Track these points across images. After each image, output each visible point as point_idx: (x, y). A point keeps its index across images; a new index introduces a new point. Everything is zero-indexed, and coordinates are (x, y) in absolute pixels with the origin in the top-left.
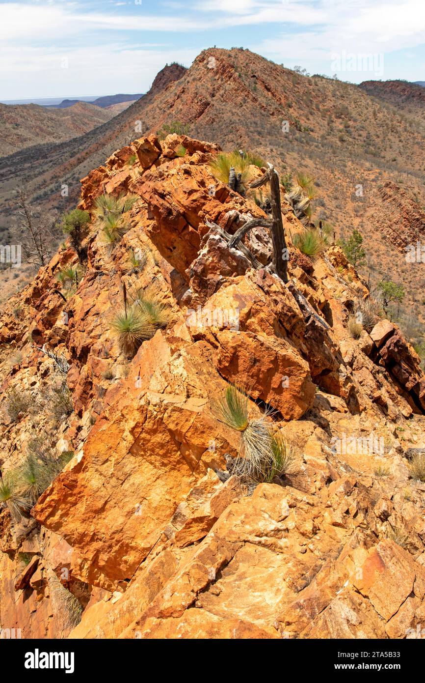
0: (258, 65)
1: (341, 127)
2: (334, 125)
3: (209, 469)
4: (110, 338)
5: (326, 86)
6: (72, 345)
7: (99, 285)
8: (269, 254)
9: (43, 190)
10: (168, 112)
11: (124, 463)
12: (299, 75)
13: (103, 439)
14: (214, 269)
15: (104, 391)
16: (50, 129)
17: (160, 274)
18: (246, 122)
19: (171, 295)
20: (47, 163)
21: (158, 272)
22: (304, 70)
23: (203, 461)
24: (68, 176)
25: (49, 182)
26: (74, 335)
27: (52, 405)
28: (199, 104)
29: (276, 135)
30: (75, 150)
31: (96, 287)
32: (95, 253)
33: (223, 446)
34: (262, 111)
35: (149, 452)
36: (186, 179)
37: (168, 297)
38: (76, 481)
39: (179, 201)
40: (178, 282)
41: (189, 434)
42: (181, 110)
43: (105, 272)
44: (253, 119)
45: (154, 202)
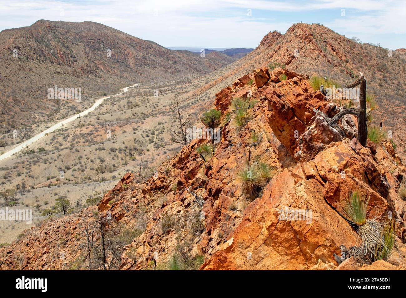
0: (328, 35)
1: (381, 77)
2: (376, 75)
3: (319, 260)
4: (235, 184)
5: (372, 50)
6: (209, 187)
7: (230, 152)
8: (354, 133)
9: (187, 102)
10: (269, 60)
11: (260, 250)
12: (355, 43)
13: (248, 232)
14: (318, 139)
15: (229, 217)
16: (195, 66)
17: (271, 148)
18: (318, 70)
19: (277, 161)
20: (191, 86)
21: (270, 146)
22: (358, 40)
23: (315, 254)
24: (203, 95)
25: (191, 97)
26: (212, 181)
27: (191, 225)
28: (289, 57)
29: (337, 79)
30: (209, 80)
31: (227, 153)
32: (228, 132)
33: (331, 245)
34: (329, 64)
35: (278, 244)
36: (295, 87)
37: (275, 162)
38: (226, 258)
39: (290, 100)
40: (283, 153)
41: (308, 234)
42: (277, 60)
43: (234, 144)
44: (323, 68)
45: (273, 100)
